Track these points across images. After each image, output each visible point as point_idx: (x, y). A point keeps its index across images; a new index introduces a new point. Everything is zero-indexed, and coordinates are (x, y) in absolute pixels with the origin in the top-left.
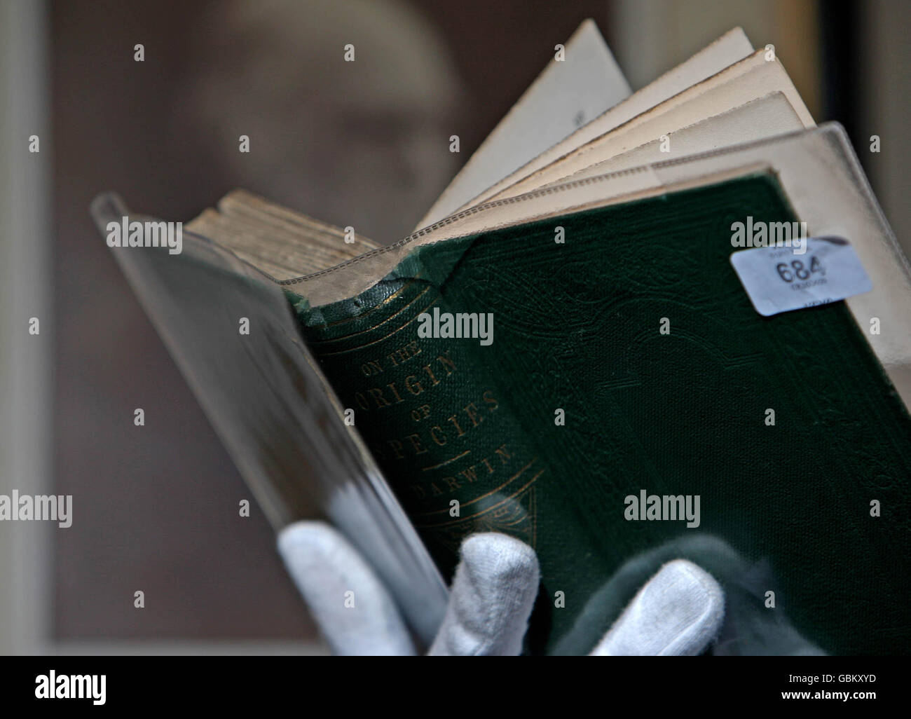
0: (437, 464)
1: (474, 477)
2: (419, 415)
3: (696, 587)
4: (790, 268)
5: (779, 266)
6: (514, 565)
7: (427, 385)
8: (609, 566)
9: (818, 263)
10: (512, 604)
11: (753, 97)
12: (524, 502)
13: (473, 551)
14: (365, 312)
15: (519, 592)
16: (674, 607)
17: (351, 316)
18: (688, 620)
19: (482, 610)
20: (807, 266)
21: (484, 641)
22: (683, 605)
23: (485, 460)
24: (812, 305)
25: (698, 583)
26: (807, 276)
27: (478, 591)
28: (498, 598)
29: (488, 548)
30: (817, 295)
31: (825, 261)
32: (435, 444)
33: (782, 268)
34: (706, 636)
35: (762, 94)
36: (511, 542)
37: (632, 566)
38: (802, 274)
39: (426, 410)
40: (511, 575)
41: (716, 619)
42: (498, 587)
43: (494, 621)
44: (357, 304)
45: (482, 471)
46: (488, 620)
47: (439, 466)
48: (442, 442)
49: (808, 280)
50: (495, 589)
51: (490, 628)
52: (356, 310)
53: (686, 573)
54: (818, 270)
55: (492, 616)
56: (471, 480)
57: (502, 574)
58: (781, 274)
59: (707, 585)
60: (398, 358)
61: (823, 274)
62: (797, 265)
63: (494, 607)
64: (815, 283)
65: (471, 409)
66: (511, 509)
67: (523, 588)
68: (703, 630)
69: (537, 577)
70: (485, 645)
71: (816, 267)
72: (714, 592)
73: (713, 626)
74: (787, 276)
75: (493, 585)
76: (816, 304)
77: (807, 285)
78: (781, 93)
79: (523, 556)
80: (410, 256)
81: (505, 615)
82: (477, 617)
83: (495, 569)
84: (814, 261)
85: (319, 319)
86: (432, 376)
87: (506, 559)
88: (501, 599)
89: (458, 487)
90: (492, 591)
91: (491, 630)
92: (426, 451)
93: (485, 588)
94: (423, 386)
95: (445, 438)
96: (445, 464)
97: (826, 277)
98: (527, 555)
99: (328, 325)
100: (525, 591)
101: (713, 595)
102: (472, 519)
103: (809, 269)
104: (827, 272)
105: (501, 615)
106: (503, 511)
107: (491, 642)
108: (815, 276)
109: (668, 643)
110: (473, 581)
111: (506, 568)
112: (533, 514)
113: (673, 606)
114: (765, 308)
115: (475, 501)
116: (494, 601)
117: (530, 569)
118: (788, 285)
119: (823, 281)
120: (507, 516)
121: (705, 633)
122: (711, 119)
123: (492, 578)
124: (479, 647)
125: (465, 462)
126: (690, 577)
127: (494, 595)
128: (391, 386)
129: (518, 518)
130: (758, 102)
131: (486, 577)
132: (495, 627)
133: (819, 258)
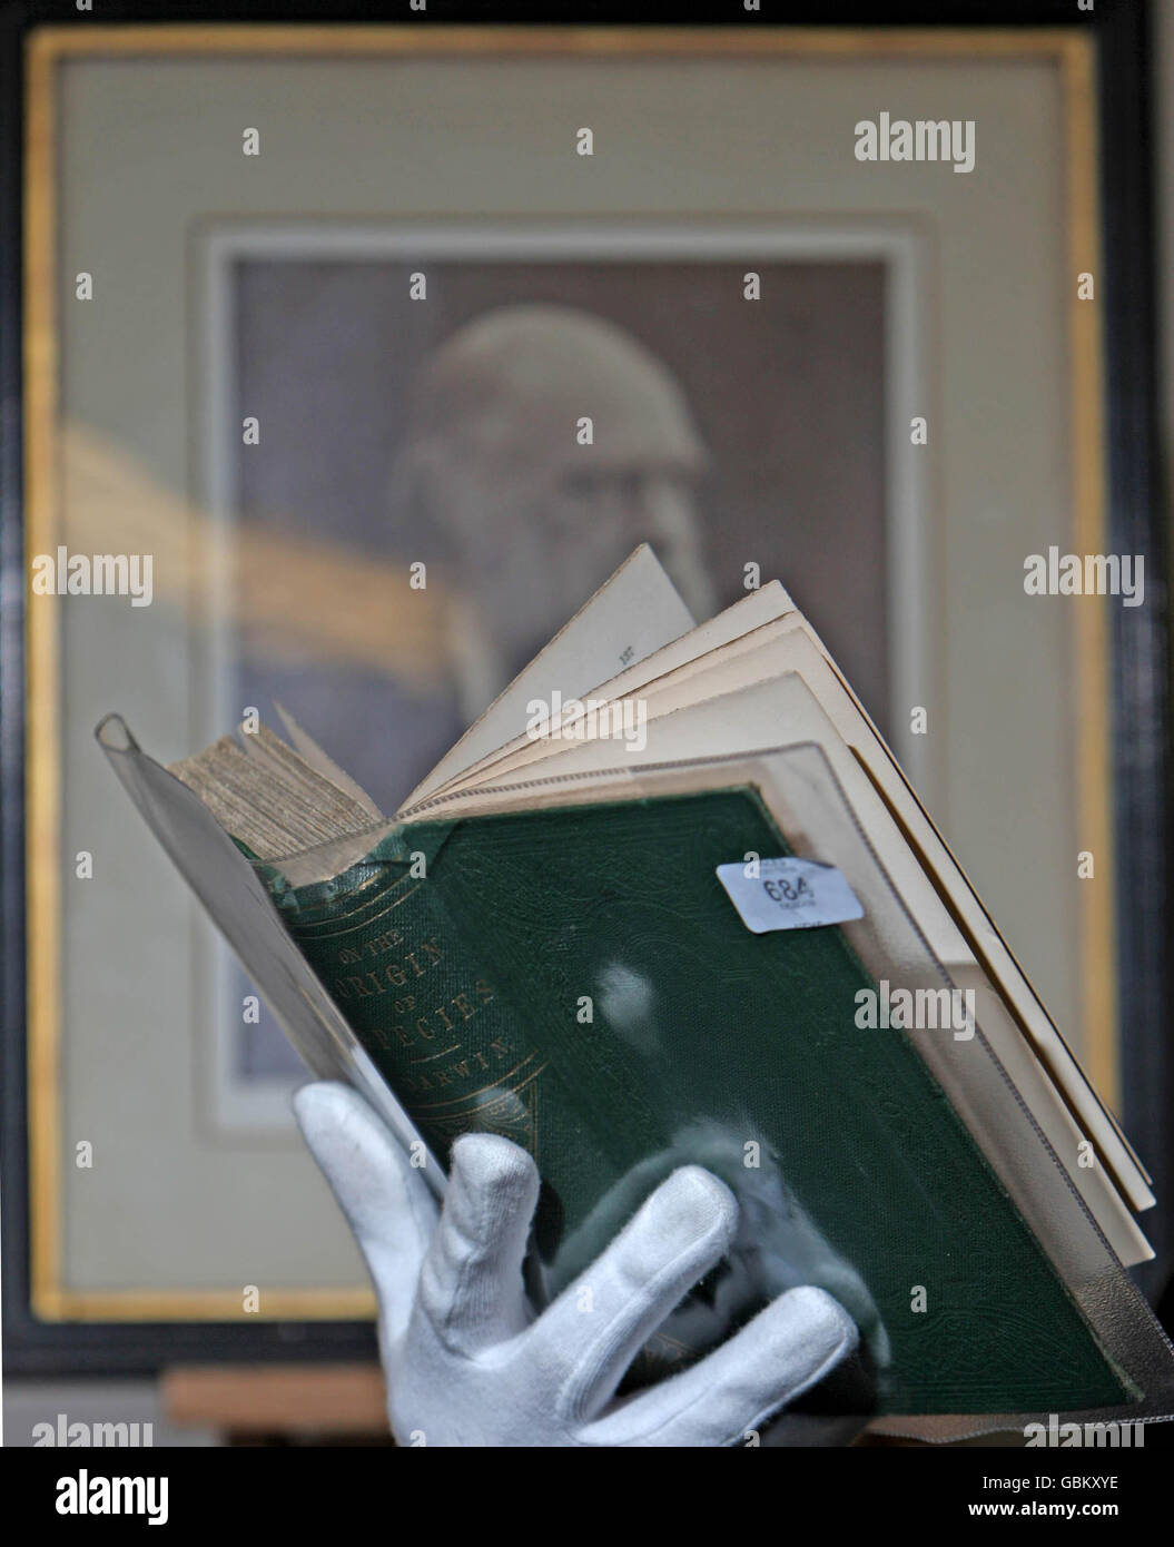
0: (424, 1057)
1: (467, 1072)
2: (402, 1007)
3: (706, 1198)
4: (777, 886)
5: (766, 884)
6: (505, 1173)
7: (411, 976)
8: (622, 1165)
9: (805, 885)
10: (506, 1213)
11: (766, 676)
12: (525, 1098)
13: (463, 1154)
14: (339, 897)
15: (513, 1199)
16: (682, 1219)
17: (323, 901)
18: (696, 1234)
19: (473, 1216)
20: (794, 886)
21: (477, 1248)
22: (690, 1216)
23: (479, 1054)
24: (802, 926)
25: (708, 1195)
26: (795, 897)
27: (469, 1196)
28: (489, 1206)
29: (479, 1152)
30: (807, 917)
31: (813, 883)
32: (422, 1036)
33: (770, 886)
34: (716, 1251)
35: (776, 673)
36: (504, 1147)
37: (645, 1167)
38: (790, 894)
39: (411, 1000)
40: (504, 1185)
41: (727, 1233)
42: (489, 1195)
43: (486, 1229)
44: (330, 888)
45: (474, 1065)
46: (480, 1228)
47: (428, 1059)
48: (430, 1034)
49: (796, 901)
50: (486, 1197)
51: (483, 1235)
52: (330, 896)
53: (695, 1182)
54: (805, 892)
55: (484, 1223)
56: (463, 1075)
57: (493, 1182)
58: (770, 892)
59: (718, 1196)
60: (377, 946)
61: (812, 895)
62: (785, 885)
63: (485, 1216)
64: (804, 904)
65: (462, 1000)
66: (509, 1106)
67: (517, 1196)
68: (712, 1245)
69: (536, 1183)
70: (478, 1252)
71: (803, 888)
72: (725, 1205)
73: (723, 1242)
74: (775, 894)
75: (483, 1192)
76: (808, 926)
77: (796, 906)
78: (796, 673)
79: (517, 1163)
80: (391, 835)
81: (498, 1223)
82: (470, 1223)
83: (485, 1176)
84: (801, 882)
85: (291, 900)
86: (417, 967)
87: (498, 1167)
88: (493, 1207)
89: (450, 1082)
90: (483, 1199)
91: (483, 1238)
92: (413, 1043)
93: (476, 1195)
94: (407, 977)
95: (432, 1031)
96: (434, 1058)
97: (814, 899)
98: (521, 1162)
99: (301, 909)
100: (520, 1199)
101: (724, 1208)
102: (467, 1116)
103: (796, 892)
104: (816, 894)
105: (493, 1223)
106: (500, 1108)
107: (483, 1250)
108: (804, 898)
109: (674, 1257)
110: (465, 1185)
111: (496, 1176)
112: (534, 1111)
113: (681, 1217)
114: (756, 925)
115: (469, 1097)
116: (486, 1208)
117: (526, 1176)
118: (777, 904)
119: (812, 904)
120: (504, 1114)
121: (715, 1247)
122: (722, 696)
123: (484, 1186)
124: (472, 1253)
125: (456, 1057)
126: (700, 1187)
127: (486, 1203)
128: (372, 975)
129: (519, 1114)
130: (771, 682)
131: (477, 1183)
132: (488, 1236)
133: (805, 879)
